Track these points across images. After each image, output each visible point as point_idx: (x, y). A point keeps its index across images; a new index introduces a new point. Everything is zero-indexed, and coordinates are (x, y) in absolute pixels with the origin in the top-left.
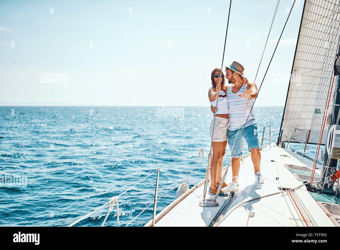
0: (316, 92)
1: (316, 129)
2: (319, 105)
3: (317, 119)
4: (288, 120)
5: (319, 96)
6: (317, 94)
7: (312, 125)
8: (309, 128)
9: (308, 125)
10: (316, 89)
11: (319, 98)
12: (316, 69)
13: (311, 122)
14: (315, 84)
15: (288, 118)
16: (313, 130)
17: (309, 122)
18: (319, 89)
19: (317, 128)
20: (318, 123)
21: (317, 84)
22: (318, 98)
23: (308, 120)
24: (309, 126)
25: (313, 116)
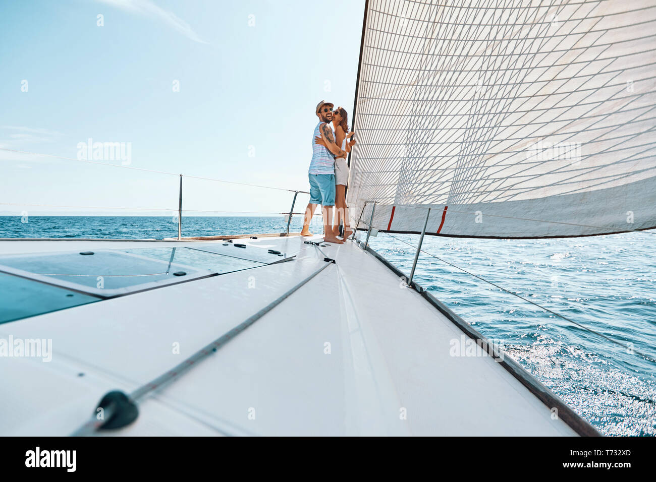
0: (405, 131)
1: (405, 203)
2: (410, 156)
3: (406, 184)
4: (357, 189)
5: (410, 137)
6: (408, 135)
7: (398, 196)
8: (392, 202)
9: (390, 197)
10: (405, 125)
11: (410, 142)
12: (405, 83)
13: (395, 191)
14: (404, 114)
15: (356, 185)
16: (400, 205)
17: (391, 191)
18: (410, 125)
19: (406, 201)
20: (407, 192)
21: (408, 114)
22: (408, 143)
23: (392, 187)
24: (393, 198)
25: (399, 179)
